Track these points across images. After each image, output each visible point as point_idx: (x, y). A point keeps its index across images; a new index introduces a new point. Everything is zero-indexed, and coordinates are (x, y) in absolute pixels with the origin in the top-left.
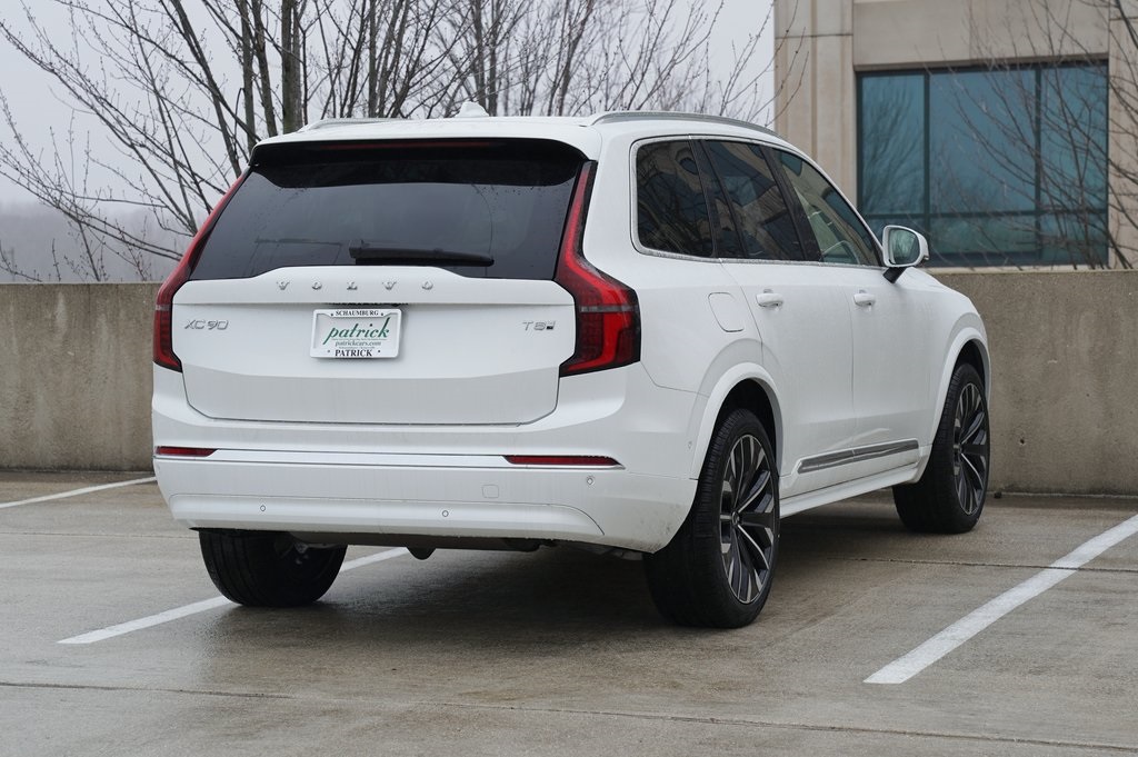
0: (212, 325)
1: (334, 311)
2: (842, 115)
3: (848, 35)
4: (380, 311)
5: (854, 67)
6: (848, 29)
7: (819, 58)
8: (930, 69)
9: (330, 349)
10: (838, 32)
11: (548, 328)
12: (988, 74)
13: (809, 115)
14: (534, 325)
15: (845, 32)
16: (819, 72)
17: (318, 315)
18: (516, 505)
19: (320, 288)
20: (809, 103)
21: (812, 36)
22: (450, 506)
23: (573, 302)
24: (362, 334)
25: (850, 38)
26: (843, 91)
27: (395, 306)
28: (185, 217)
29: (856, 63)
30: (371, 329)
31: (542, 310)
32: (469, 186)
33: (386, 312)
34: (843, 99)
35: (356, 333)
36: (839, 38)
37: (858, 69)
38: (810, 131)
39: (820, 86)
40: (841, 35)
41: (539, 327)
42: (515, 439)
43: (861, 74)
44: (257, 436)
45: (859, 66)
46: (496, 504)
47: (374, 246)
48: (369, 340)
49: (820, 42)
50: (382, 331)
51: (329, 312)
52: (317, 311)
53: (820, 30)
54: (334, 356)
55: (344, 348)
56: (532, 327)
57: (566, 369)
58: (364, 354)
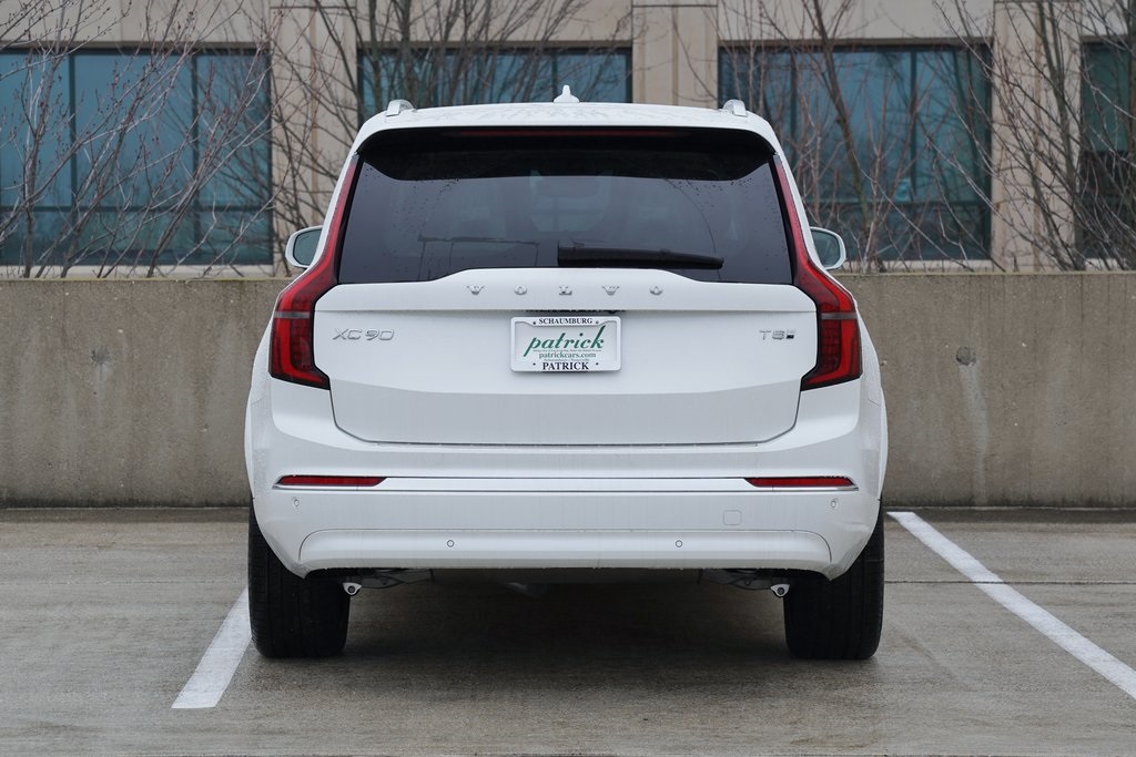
0: (371, 336)
1: (537, 319)
4: (594, 319)
9: (535, 361)
11: (789, 337)
14: (771, 334)
17: (516, 323)
18: (759, 532)
19: (524, 293)
22: (684, 535)
23: (815, 309)
24: (571, 345)
27: (611, 313)
30: (582, 339)
31: (780, 317)
32: (662, 180)
33: (602, 319)
35: (562, 344)
41: (779, 336)
42: (758, 460)
44: (441, 461)
46: (736, 531)
47: (589, 245)
48: (579, 351)
50: (596, 341)
51: (530, 320)
52: (515, 319)
54: (541, 369)
55: (553, 360)
56: (770, 336)
57: (809, 382)
58: (579, 367)
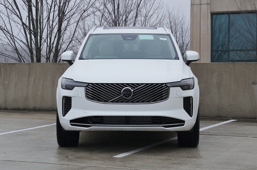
2: (207, 24)
3: (209, 4)
5: (211, 12)
6: (209, 2)
7: (202, 10)
8: (230, 13)
10: (207, 3)
12: (240, 15)
13: (199, 24)
15: (208, 3)
16: (201, 14)
20: (199, 21)
21: (200, 4)
25: (210, 5)
26: (208, 18)
28: (14, 47)
29: (211, 11)
34: (207, 20)
36: (207, 5)
37: (212, 13)
38: (199, 28)
39: (202, 17)
40: (207, 4)
43: (212, 14)
45: (212, 12)
49: (202, 6)
53: (202, 3)
